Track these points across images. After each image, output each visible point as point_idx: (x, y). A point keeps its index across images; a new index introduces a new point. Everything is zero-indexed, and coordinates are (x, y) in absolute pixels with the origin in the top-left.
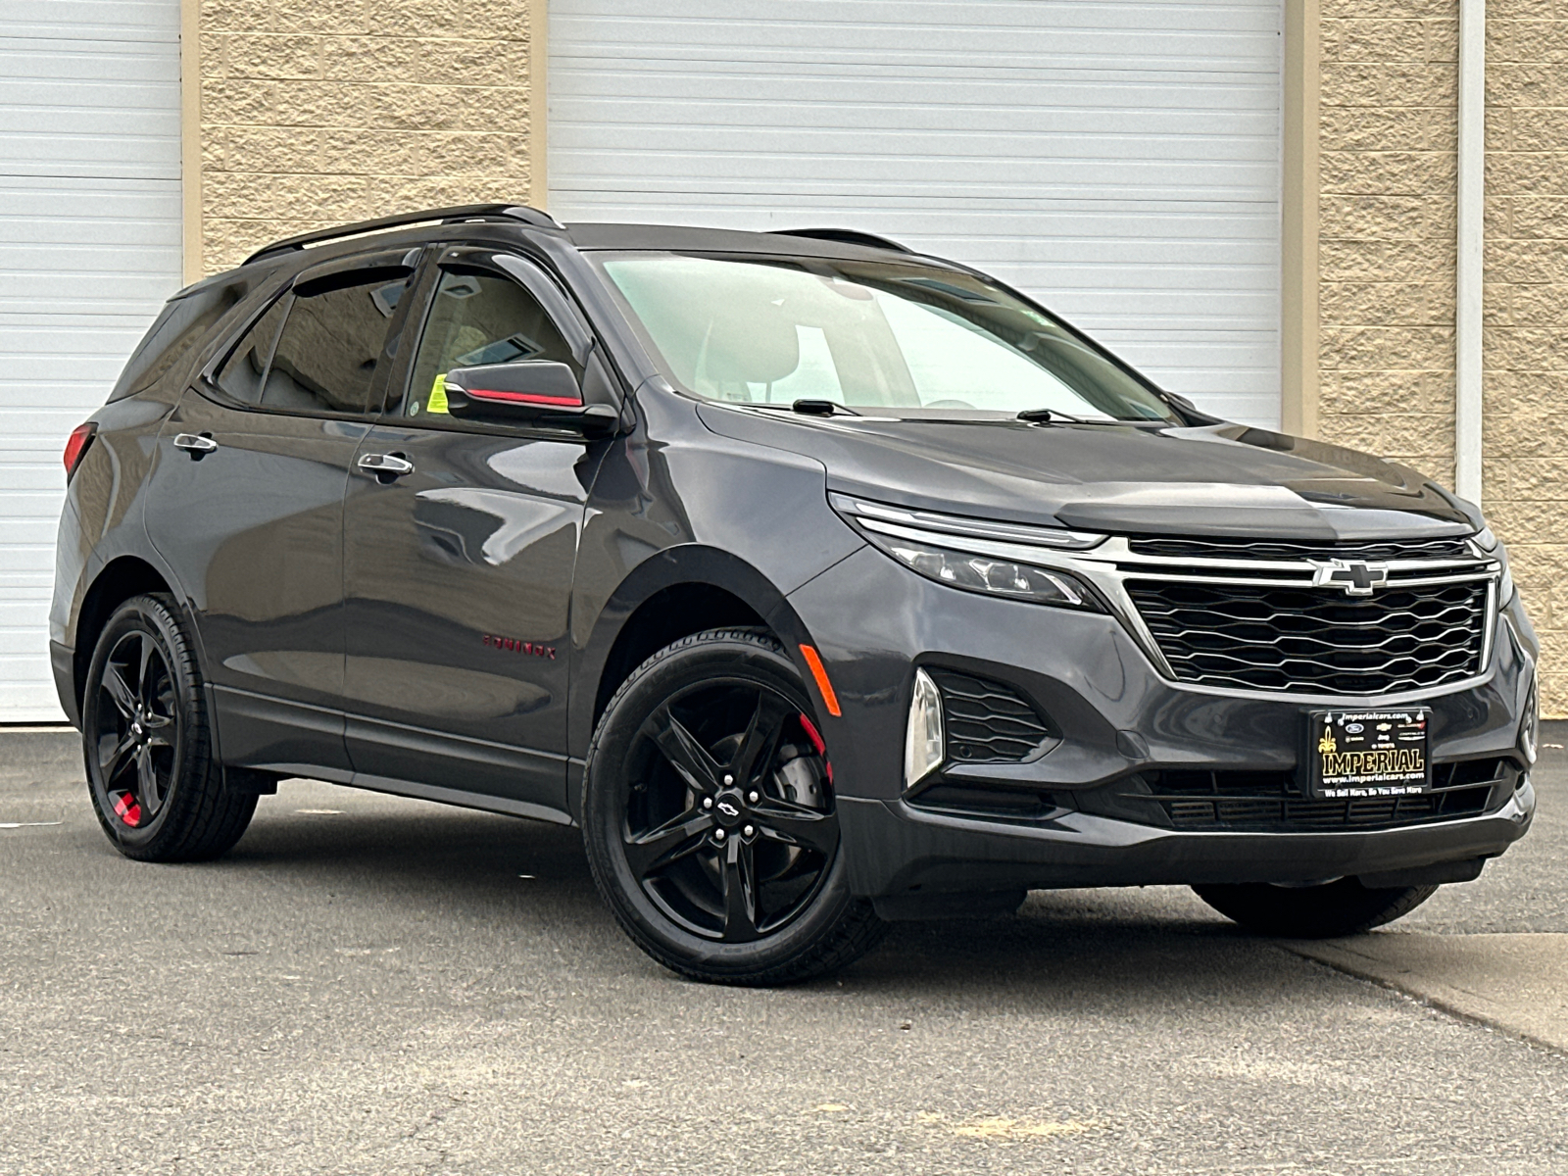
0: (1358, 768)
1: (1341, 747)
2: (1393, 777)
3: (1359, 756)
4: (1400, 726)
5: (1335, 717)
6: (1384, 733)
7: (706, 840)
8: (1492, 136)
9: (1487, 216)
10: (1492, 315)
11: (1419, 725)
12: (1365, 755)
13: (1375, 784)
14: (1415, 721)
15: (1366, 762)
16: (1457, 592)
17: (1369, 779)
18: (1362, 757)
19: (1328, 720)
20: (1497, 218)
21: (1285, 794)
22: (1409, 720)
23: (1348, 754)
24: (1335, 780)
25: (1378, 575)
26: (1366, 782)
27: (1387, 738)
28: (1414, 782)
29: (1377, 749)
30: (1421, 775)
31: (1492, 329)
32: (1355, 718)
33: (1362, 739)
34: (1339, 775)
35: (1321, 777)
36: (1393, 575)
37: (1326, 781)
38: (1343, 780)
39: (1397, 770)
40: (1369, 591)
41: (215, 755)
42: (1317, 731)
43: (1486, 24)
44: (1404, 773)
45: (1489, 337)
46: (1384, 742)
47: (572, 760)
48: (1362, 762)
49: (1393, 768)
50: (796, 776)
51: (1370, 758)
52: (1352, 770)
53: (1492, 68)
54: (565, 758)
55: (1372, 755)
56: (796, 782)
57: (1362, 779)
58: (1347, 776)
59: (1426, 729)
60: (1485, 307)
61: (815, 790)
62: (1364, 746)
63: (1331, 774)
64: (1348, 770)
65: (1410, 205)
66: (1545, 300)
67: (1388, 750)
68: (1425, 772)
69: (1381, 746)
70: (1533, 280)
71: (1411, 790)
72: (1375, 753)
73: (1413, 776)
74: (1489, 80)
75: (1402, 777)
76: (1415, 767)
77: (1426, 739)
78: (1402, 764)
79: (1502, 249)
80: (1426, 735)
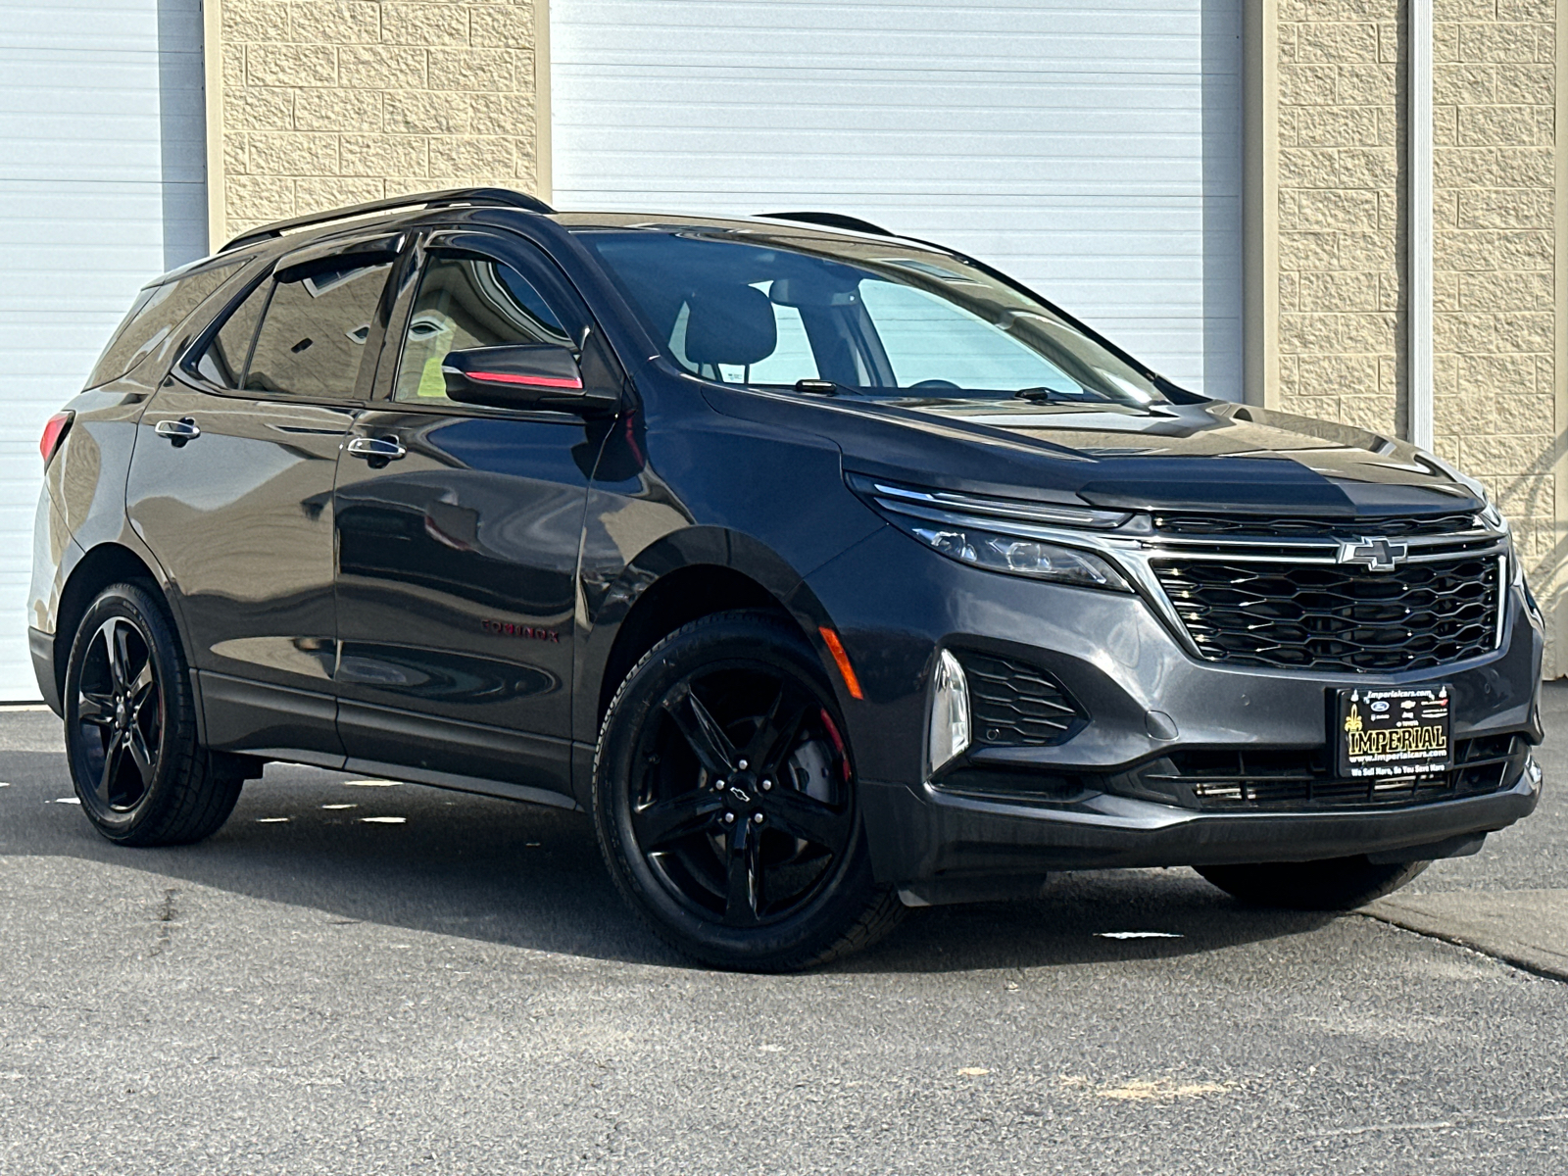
0: (1384, 746)
1: (1367, 725)
2: (1417, 755)
3: (1384, 734)
4: (1423, 703)
5: (1362, 695)
6: (1408, 711)
7: (715, 821)
8: (1439, 132)
9: (1436, 208)
10: (1441, 301)
11: (1442, 702)
12: (1391, 733)
13: (1400, 763)
14: (1437, 698)
15: (1391, 740)
16: (1470, 567)
17: (1394, 757)
18: (1388, 735)
19: (1355, 698)
20: (1444, 209)
21: (1310, 772)
22: (1432, 697)
23: (1374, 732)
24: (1361, 759)
25: (1399, 551)
26: (1391, 761)
27: (1411, 715)
28: (1436, 760)
29: (1402, 727)
30: (1444, 753)
31: (1441, 315)
32: (1380, 695)
33: (1387, 717)
34: (1365, 753)
35: (1348, 756)
36: (1413, 550)
37: (1353, 760)
38: (1369, 759)
39: (1420, 748)
40: (1391, 567)
41: (201, 740)
42: (1343, 709)
43: (1434, 27)
44: (1428, 751)
45: (1439, 321)
46: (1408, 719)
47: (576, 745)
48: (1387, 740)
49: (1417, 746)
50: (809, 758)
51: (1395, 736)
52: (1377, 749)
53: (1439, 68)
54: (568, 743)
55: (1397, 733)
56: (808, 765)
57: (1388, 758)
58: (1373, 755)
59: (1448, 706)
60: (1435, 294)
61: (827, 772)
62: (1390, 724)
63: (1357, 752)
64: (1374, 748)
65: (1364, 198)
66: (1491, 287)
67: (1412, 727)
68: (1447, 749)
69: (1406, 724)
70: (1478, 267)
71: (1435, 768)
72: (1400, 731)
73: (1436, 754)
74: (1436, 80)
75: (1425, 755)
76: (1438, 745)
77: (1448, 716)
78: (1425, 742)
79: (1450, 239)
80: (1448, 711)
